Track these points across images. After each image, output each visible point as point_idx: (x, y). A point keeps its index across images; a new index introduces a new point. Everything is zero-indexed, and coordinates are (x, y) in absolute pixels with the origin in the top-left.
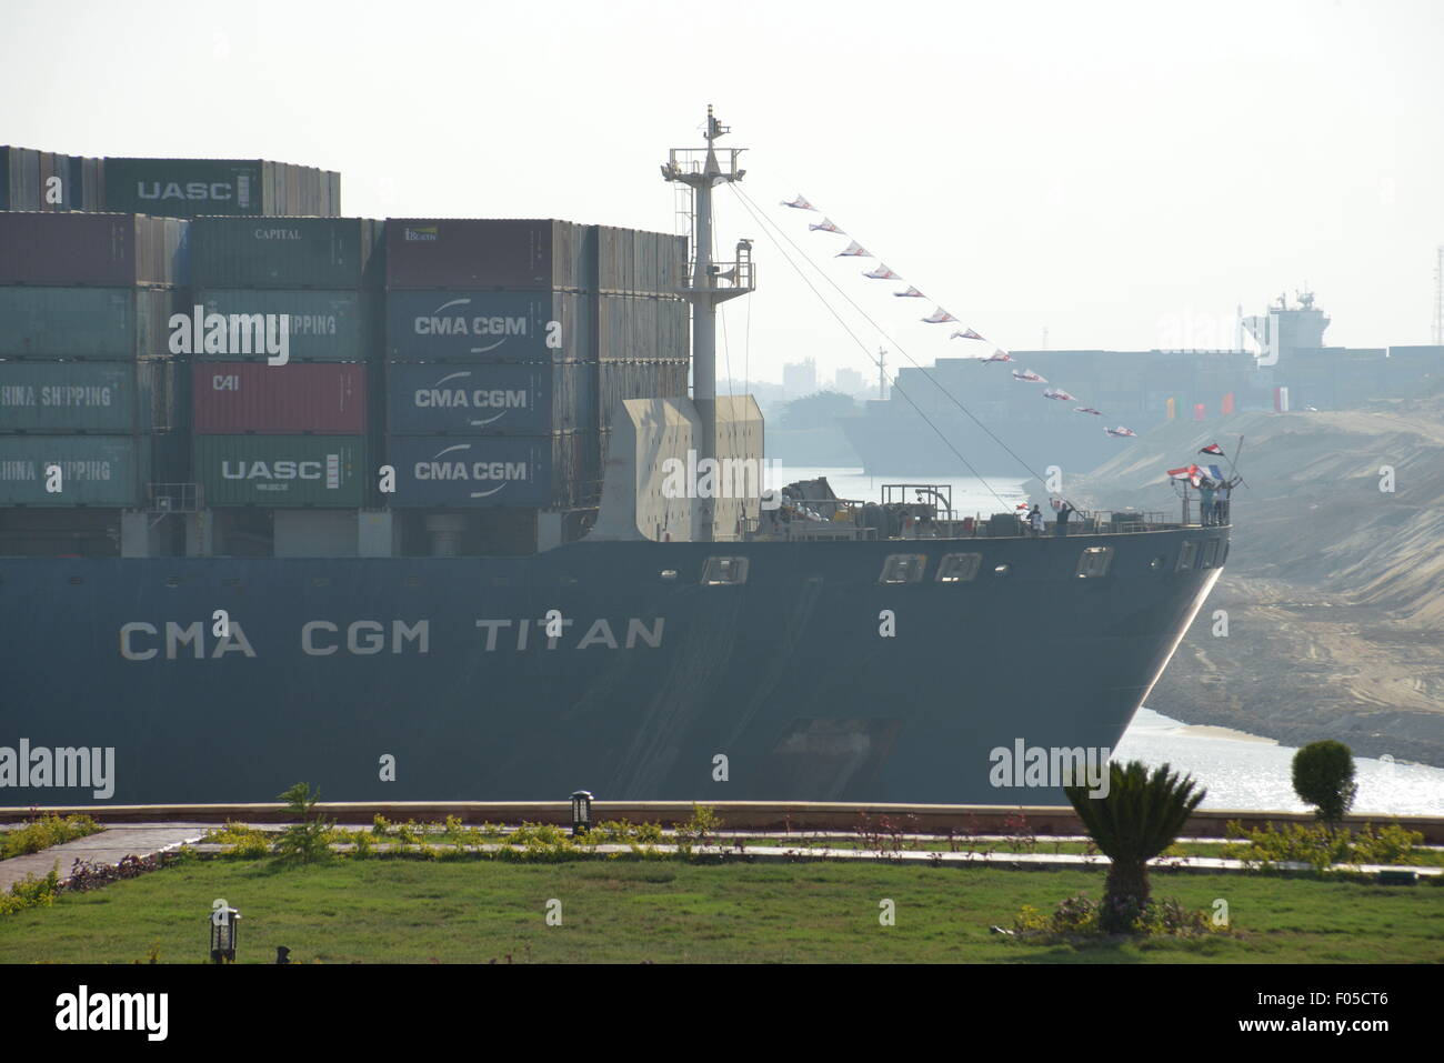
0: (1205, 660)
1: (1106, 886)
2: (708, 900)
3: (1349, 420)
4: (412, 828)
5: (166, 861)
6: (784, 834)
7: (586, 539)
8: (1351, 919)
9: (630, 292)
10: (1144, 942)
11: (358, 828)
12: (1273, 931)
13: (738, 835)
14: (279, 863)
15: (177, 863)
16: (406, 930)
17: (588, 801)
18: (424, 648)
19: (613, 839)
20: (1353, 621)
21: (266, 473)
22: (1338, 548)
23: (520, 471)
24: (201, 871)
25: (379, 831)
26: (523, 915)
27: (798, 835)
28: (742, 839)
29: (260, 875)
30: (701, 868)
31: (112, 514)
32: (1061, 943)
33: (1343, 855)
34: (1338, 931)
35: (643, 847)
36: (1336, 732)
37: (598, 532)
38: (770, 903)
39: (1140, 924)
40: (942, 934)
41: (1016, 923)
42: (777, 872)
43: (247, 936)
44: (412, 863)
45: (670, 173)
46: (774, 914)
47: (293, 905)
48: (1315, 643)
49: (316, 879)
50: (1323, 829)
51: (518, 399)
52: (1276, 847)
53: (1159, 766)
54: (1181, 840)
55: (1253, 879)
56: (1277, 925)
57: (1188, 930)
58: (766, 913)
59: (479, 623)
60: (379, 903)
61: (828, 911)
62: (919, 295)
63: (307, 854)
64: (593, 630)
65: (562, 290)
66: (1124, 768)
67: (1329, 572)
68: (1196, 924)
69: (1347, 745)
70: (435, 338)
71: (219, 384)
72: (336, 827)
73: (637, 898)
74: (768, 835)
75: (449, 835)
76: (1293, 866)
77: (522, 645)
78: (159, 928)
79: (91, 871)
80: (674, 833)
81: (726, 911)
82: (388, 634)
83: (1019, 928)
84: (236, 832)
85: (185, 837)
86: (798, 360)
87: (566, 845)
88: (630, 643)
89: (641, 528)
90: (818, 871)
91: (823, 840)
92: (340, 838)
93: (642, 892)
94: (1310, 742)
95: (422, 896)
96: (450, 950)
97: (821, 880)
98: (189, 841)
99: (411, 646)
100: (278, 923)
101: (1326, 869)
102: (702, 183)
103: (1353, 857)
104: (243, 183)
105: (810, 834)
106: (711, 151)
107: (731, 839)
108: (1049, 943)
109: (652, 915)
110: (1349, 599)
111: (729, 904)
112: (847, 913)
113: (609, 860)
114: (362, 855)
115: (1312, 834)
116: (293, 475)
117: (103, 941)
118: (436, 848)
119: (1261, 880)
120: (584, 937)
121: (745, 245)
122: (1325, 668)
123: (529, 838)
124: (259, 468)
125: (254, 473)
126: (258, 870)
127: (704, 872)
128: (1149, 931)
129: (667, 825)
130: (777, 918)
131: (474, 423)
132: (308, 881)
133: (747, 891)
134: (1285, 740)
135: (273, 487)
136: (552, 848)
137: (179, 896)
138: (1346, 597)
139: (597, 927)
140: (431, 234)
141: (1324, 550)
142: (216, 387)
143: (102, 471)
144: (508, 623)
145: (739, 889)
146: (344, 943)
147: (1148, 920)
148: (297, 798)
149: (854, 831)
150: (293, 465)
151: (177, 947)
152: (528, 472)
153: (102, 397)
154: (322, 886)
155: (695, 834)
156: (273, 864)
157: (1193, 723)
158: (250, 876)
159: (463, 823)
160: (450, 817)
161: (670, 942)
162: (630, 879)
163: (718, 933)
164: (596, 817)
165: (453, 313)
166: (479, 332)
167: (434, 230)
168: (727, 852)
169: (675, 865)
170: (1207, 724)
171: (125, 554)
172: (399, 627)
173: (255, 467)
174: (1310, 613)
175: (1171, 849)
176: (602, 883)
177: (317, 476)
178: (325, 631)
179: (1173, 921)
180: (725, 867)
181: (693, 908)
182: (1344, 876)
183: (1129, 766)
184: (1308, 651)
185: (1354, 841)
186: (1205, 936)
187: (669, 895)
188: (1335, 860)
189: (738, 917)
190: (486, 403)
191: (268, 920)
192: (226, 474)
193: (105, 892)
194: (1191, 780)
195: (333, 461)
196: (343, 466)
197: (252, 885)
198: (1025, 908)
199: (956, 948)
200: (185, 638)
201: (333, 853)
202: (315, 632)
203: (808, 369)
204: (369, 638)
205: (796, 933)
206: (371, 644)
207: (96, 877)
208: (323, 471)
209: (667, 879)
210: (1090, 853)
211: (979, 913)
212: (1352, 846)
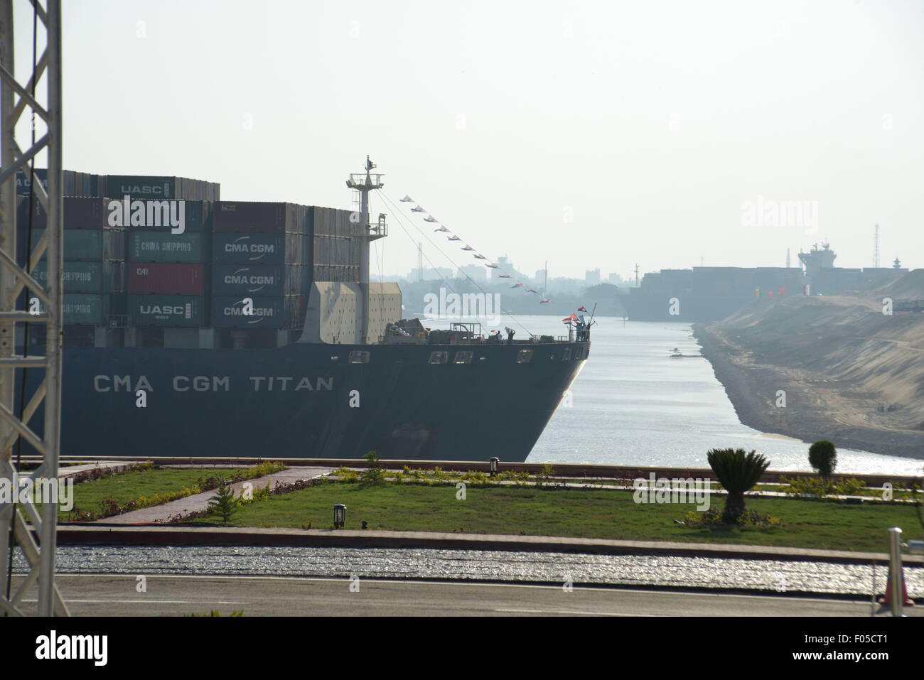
0: (771, 405)
1: (726, 503)
2: (549, 506)
3: (837, 299)
4: (420, 472)
5: (315, 483)
6: (583, 478)
7: (296, 342)
8: (833, 519)
9: (333, 236)
10: (742, 528)
11: (397, 471)
12: (799, 524)
13: (563, 478)
14: (363, 485)
15: (321, 484)
16: (417, 516)
17: (497, 462)
18: (227, 389)
19: (508, 478)
20: (837, 388)
21: (159, 311)
22: (829, 356)
23: (270, 312)
24: (329, 488)
25: (406, 472)
26: (468, 511)
27: (590, 478)
28: (565, 480)
29: (355, 490)
30: (546, 492)
31: (91, 328)
32: (706, 528)
33: (831, 491)
34: (828, 524)
35: (521, 483)
36: (828, 437)
37: (303, 339)
38: (577, 508)
39: (740, 520)
40: (653, 523)
41: (686, 519)
42: (580, 495)
43: (349, 516)
44: (420, 487)
45: (350, 185)
46: (579, 513)
47: (369, 504)
48: (820, 398)
49: (378, 493)
50: (822, 480)
51: (269, 280)
52: (801, 487)
53: (751, 451)
54: (759, 484)
55: (791, 501)
56: (801, 521)
57: (761, 523)
58: (575, 513)
59: (251, 378)
60: (406, 504)
61: (602, 512)
62: (458, 239)
63: (374, 482)
64: (302, 382)
65: (292, 234)
66: (735, 451)
67: (827, 366)
68: (765, 521)
69: (833, 442)
70: (235, 253)
71: (140, 272)
72: (387, 470)
73: (518, 504)
74: (576, 478)
75: (436, 475)
76: (809, 496)
77: (270, 388)
78: (312, 511)
79: (284, 486)
80: (535, 477)
81: (557, 511)
82: (211, 382)
83: (687, 521)
84: (345, 471)
85: (323, 473)
86: (592, 269)
87: (487, 481)
88: (318, 388)
89: (322, 338)
90: (599, 494)
91: (600, 481)
92: (389, 475)
93: (521, 502)
94: (817, 441)
95: (424, 501)
96: (436, 525)
97: (599, 498)
98: (325, 474)
99: (221, 388)
100: (363, 511)
101: (823, 497)
102: (365, 188)
103: (835, 492)
104: (167, 186)
105: (595, 478)
106: (368, 175)
107: (560, 480)
108: (700, 528)
109: (524, 512)
110: (836, 378)
111: (559, 508)
112: (611, 513)
113: (506, 488)
114: (398, 483)
115: (817, 482)
116: (171, 312)
117: (288, 516)
118: (431, 481)
119: (794, 501)
120: (495, 521)
121: (382, 216)
122: (824, 409)
123: (471, 477)
124: (157, 309)
125: (154, 311)
126: (353, 488)
127: (548, 494)
128: (744, 523)
129: (532, 473)
130: (580, 515)
131: (251, 291)
132: (375, 493)
133: (567, 503)
134: (806, 440)
135: (163, 318)
136: (481, 482)
137: (320, 498)
138: (834, 378)
139: (500, 517)
140: (233, 208)
141: (825, 356)
142: (138, 274)
143: (87, 309)
144: (264, 378)
145: (563, 502)
146: (390, 520)
147: (744, 518)
148: (371, 457)
149: (614, 477)
150: (171, 308)
151: (320, 520)
152: (273, 313)
153: (87, 277)
154: (381, 496)
155: (544, 477)
156: (360, 485)
157: (765, 432)
158: (350, 491)
159: (443, 470)
160: (437, 468)
161: (533, 524)
162: (515, 496)
163: (553, 521)
164: (501, 469)
165: (242, 242)
166: (252, 251)
167: (234, 206)
168: (558, 485)
169: (535, 490)
170: (771, 433)
171: (96, 346)
172: (216, 379)
173: (154, 309)
174: (819, 384)
175: (755, 488)
176: (503, 498)
177: (182, 313)
178: (183, 380)
179: (756, 519)
180: (557, 492)
181: (543, 510)
182: (831, 500)
183: (737, 451)
184: (817, 401)
185: (835, 485)
186: (769, 525)
187: (532, 504)
188: (827, 493)
189: (562, 514)
190: (255, 282)
191: (358, 510)
192: (142, 312)
193: (289, 496)
194: (764, 457)
195: (188, 306)
196: (193, 309)
197: (352, 494)
198: (690, 512)
199: (659, 529)
200: (122, 383)
201: (386, 481)
202: (179, 381)
203: (597, 272)
204: (203, 384)
205: (589, 521)
206: (204, 387)
207: (285, 489)
208: (184, 311)
209: (531, 497)
210: (719, 489)
211: (669, 514)
212: (835, 487)
